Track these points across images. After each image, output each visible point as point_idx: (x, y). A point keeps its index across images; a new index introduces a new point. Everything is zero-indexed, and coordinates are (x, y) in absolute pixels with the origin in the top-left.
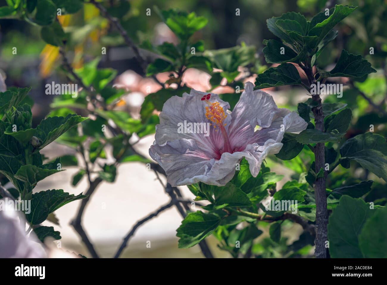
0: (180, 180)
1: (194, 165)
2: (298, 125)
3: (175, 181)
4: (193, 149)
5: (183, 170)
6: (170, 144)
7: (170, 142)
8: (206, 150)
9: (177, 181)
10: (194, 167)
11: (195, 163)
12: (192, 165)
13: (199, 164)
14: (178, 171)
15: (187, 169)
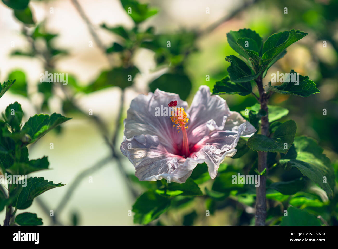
0: (146, 175)
1: (159, 162)
2: (249, 132)
3: (141, 175)
4: (156, 144)
5: (150, 166)
6: (137, 138)
7: (136, 136)
8: (166, 145)
9: (144, 176)
10: (159, 164)
11: (159, 160)
12: (157, 162)
13: (163, 161)
14: (145, 167)
15: (153, 165)
